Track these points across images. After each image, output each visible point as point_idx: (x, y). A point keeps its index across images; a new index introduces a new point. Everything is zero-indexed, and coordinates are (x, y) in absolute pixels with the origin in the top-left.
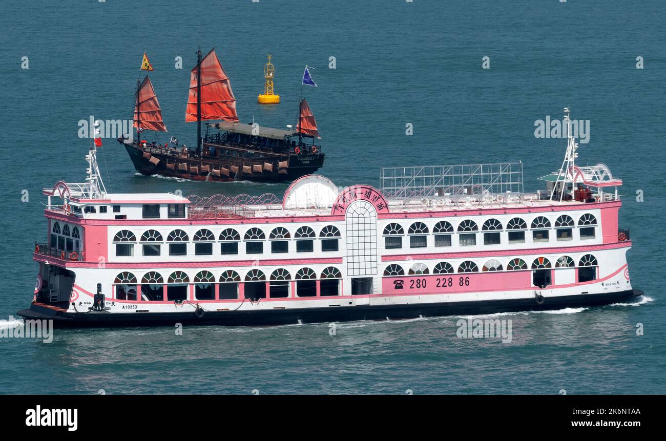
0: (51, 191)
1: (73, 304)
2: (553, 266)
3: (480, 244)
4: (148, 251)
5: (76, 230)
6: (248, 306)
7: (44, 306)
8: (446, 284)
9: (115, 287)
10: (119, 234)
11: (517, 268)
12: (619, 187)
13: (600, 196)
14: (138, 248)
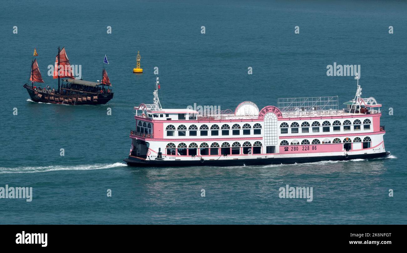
0: (138, 108)
1: (149, 156)
2: (352, 142)
3: (321, 132)
4: (181, 134)
5: (149, 125)
6: (223, 158)
7: (135, 157)
8: (307, 149)
9: (166, 149)
10: (168, 126)
11: (337, 142)
12: (380, 107)
13: (372, 111)
14: (176, 133)
